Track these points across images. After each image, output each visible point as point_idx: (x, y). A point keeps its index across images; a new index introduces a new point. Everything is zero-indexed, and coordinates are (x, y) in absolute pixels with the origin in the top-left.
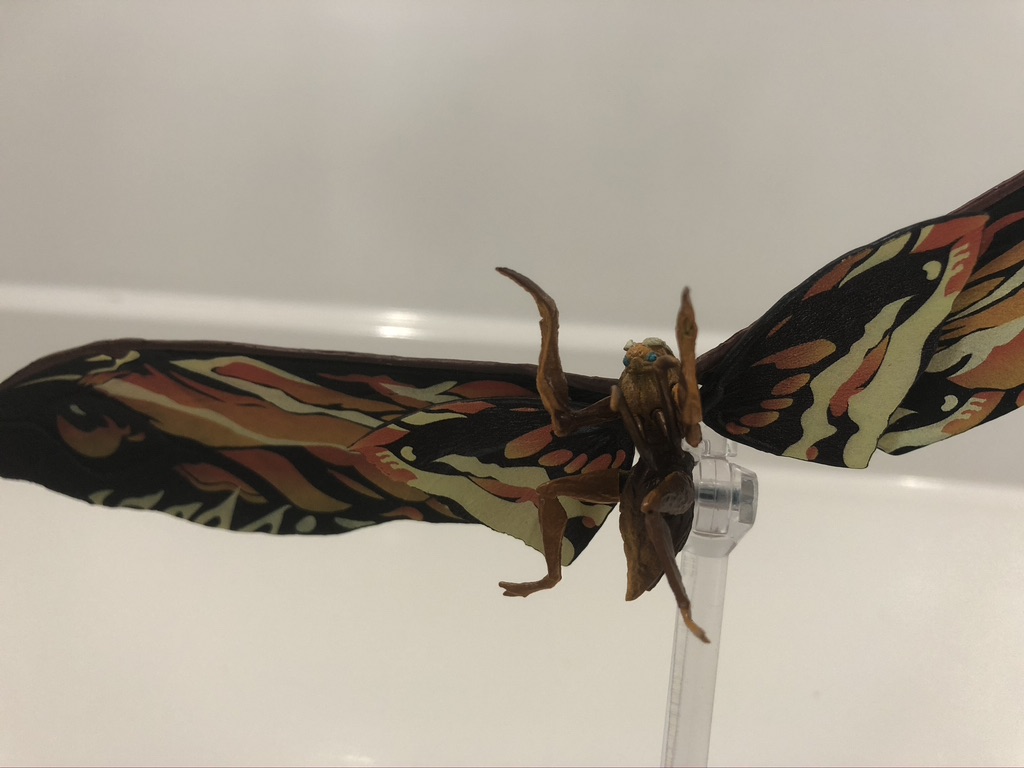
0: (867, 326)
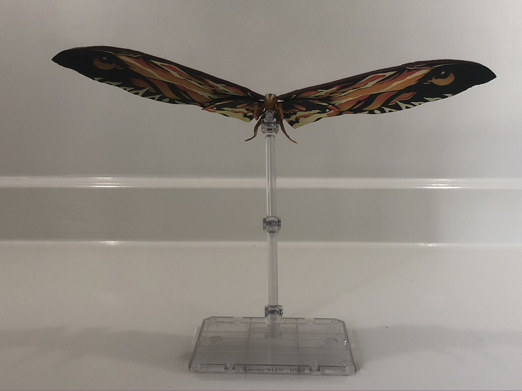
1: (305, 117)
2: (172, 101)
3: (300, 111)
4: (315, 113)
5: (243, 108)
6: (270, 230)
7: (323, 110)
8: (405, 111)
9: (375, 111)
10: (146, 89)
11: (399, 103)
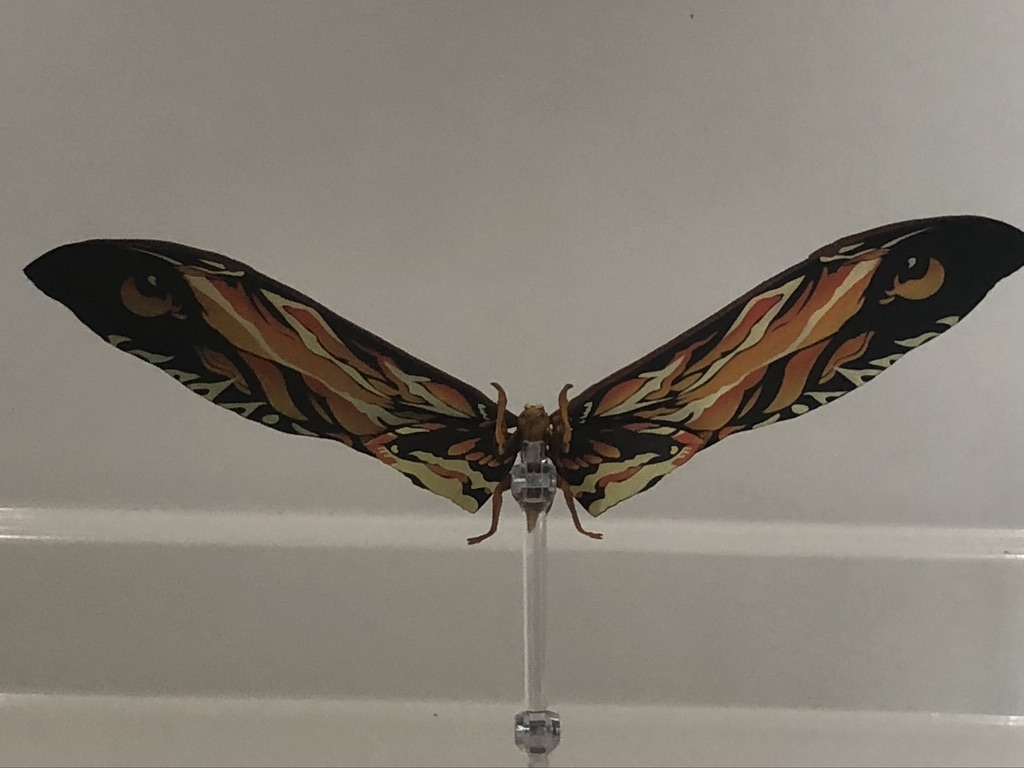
0: (637, 456)
1: (620, 478)
2: (285, 425)
3: (607, 460)
4: (643, 465)
5: (462, 457)
6: (534, 745)
7: (662, 450)
8: (863, 389)
9: (796, 409)
10: (228, 383)
11: (841, 370)
